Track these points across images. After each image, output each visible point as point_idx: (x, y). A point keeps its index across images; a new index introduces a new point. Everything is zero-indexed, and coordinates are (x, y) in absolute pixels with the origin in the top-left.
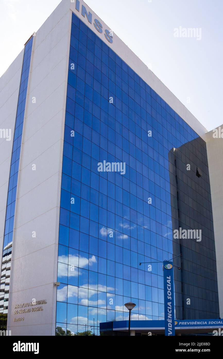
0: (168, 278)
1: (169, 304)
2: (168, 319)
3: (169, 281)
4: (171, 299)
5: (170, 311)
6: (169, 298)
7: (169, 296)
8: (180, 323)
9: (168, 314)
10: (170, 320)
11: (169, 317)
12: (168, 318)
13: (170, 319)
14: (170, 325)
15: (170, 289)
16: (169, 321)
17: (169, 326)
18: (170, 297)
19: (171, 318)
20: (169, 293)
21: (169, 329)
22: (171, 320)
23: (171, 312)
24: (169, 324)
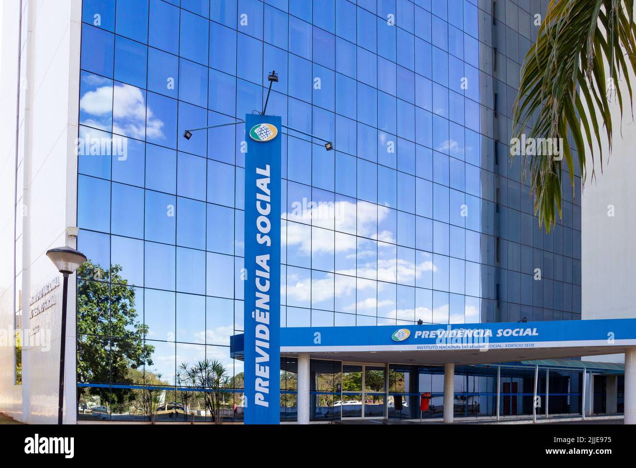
0: (259, 171)
1: (262, 260)
2: (257, 311)
3: (262, 184)
4: (269, 244)
5: (263, 283)
6: (260, 241)
7: (263, 235)
8: (417, 332)
9: (258, 295)
10: (262, 314)
11: (259, 304)
12: (255, 308)
13: (262, 310)
14: (262, 332)
15: (267, 211)
16: (258, 319)
17: (258, 335)
18: (267, 239)
19: (267, 307)
20: (264, 225)
21: (258, 343)
22: (268, 314)
23: (266, 288)
24: (259, 328)
